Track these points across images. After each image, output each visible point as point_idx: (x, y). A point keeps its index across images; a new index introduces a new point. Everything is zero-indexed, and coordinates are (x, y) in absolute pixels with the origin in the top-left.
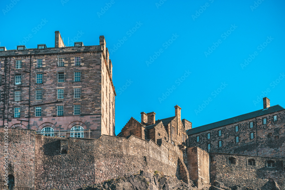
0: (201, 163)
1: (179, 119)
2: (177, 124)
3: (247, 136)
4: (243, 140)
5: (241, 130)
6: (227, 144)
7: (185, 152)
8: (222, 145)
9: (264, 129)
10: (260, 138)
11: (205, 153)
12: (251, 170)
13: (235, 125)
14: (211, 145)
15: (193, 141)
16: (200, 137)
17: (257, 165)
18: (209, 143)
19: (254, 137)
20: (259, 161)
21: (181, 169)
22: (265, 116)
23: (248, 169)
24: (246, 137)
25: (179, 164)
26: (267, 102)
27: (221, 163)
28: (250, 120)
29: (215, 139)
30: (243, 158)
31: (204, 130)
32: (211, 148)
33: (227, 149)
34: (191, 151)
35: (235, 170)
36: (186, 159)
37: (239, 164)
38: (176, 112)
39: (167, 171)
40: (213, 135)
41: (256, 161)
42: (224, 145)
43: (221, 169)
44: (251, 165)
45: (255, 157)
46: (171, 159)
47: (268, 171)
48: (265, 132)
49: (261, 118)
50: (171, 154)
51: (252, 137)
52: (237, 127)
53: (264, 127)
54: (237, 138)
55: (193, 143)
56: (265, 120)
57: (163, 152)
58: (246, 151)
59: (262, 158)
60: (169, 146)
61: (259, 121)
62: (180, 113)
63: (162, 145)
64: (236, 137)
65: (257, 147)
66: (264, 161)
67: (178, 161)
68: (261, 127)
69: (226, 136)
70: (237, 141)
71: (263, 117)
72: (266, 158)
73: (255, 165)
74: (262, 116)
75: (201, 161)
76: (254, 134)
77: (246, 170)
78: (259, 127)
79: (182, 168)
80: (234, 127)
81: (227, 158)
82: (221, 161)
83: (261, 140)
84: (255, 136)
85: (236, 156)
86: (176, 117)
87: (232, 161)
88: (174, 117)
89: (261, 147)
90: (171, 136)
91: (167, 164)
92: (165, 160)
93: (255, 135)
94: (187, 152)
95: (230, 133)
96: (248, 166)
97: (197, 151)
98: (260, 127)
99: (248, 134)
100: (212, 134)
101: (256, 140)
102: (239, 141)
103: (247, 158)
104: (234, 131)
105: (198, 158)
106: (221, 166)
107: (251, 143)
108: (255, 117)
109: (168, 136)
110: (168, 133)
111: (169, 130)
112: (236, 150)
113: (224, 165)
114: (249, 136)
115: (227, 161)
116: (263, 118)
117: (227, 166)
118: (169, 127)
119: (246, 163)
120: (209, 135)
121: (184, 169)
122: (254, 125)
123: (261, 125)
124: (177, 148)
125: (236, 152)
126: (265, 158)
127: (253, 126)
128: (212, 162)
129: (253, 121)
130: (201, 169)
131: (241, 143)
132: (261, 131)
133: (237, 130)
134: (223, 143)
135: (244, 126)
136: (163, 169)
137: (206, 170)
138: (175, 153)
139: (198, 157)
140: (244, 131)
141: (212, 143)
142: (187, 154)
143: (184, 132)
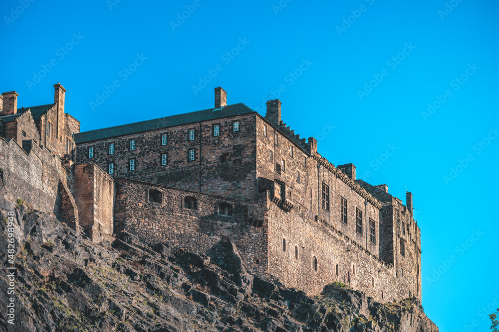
0: (99, 195)
1: (61, 109)
2: (58, 119)
3: (182, 154)
4: (175, 162)
5: (171, 143)
6: (145, 167)
7: (71, 171)
8: (135, 168)
9: (215, 144)
10: (207, 162)
11: (107, 176)
12: (190, 218)
13: (161, 132)
14: (115, 165)
15: (83, 156)
16: (94, 149)
17: (201, 209)
18: (112, 162)
19: (196, 158)
20: (205, 203)
21: (64, 202)
22: (217, 121)
23: (184, 215)
24: (181, 156)
25: (61, 193)
26: (221, 96)
27: (136, 198)
28: (190, 127)
29: (123, 155)
30: (176, 194)
31: (103, 137)
32: (114, 171)
33: (144, 176)
34: (83, 170)
35: (160, 214)
36: (72, 184)
37: (168, 204)
38: (57, 96)
39: (39, 202)
40: (119, 148)
41: (199, 202)
42: (140, 167)
43: (135, 210)
44: (190, 209)
45: (198, 194)
46: (46, 182)
47: (219, 222)
48: (216, 151)
49: (209, 124)
50: (46, 170)
51: (192, 158)
52: (164, 137)
53: (214, 141)
54: (164, 157)
55: (82, 159)
56: (217, 129)
57: (33, 166)
58: (179, 182)
59: (210, 196)
60: (44, 156)
61: (206, 129)
62: (64, 98)
63: (32, 153)
64: (161, 154)
65: (200, 177)
66: (214, 202)
67: (59, 186)
68: (210, 141)
69: (144, 152)
70: (164, 163)
71: (214, 122)
72: (218, 197)
73: (197, 209)
74: (212, 120)
75: (99, 192)
76: (195, 152)
77: (181, 217)
78: (205, 140)
79: (66, 200)
80: (159, 136)
81: (146, 190)
82: (134, 195)
83: (209, 165)
84: (197, 156)
85: (163, 189)
86: (56, 106)
87: (156, 197)
88: (52, 105)
89: (207, 178)
90: (45, 139)
91: (39, 190)
92: (36, 182)
93: (197, 154)
94: (74, 173)
95: (151, 147)
96: (184, 208)
97: (93, 172)
98: (207, 140)
99: (184, 152)
100: (117, 146)
101: (199, 163)
102: (167, 163)
103: (184, 194)
104: (159, 144)
105: (95, 186)
106: (136, 204)
107: (190, 169)
108: (200, 122)
109: (40, 140)
110: (40, 134)
111: (43, 128)
112: (160, 179)
113: (140, 202)
114: (187, 155)
115: (146, 196)
116: (214, 125)
117: (145, 206)
118: (43, 123)
119: (181, 203)
120: (112, 146)
121: (70, 201)
122: (196, 135)
123: (210, 138)
124: (57, 162)
125: (161, 182)
126: (215, 197)
127: (195, 138)
128: (118, 196)
129: (195, 128)
130: (99, 206)
131: (171, 167)
132: (209, 148)
133: (164, 143)
134: (138, 163)
135: (178, 135)
136: (32, 197)
137: (107, 209)
138: (54, 170)
139: (95, 183)
140: (177, 145)
141: (116, 162)
142: (74, 175)
143: (68, 135)
